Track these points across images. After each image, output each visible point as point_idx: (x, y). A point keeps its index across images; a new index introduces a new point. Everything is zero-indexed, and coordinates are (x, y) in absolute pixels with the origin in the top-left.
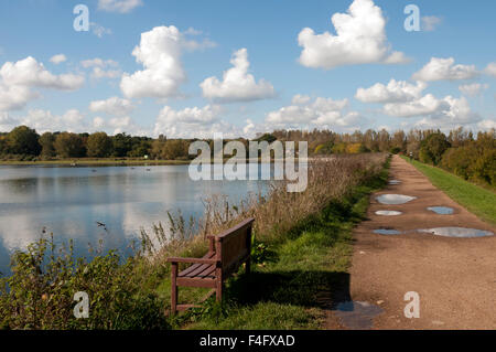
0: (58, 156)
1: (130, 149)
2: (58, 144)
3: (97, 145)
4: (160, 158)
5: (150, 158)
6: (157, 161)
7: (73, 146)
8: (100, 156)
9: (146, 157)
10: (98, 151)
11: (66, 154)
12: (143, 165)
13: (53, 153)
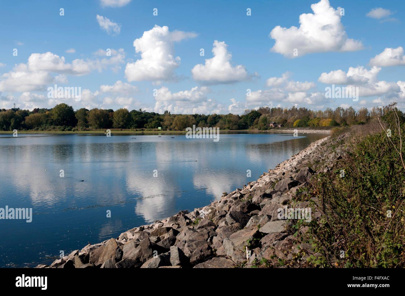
0: (90, 127)
1: (147, 122)
2: (90, 118)
3: (121, 119)
4: (171, 130)
5: (163, 129)
6: (168, 131)
7: (102, 120)
8: (123, 127)
9: (160, 128)
10: (121, 123)
11: (96, 126)
12: (157, 134)
13: (86, 125)
